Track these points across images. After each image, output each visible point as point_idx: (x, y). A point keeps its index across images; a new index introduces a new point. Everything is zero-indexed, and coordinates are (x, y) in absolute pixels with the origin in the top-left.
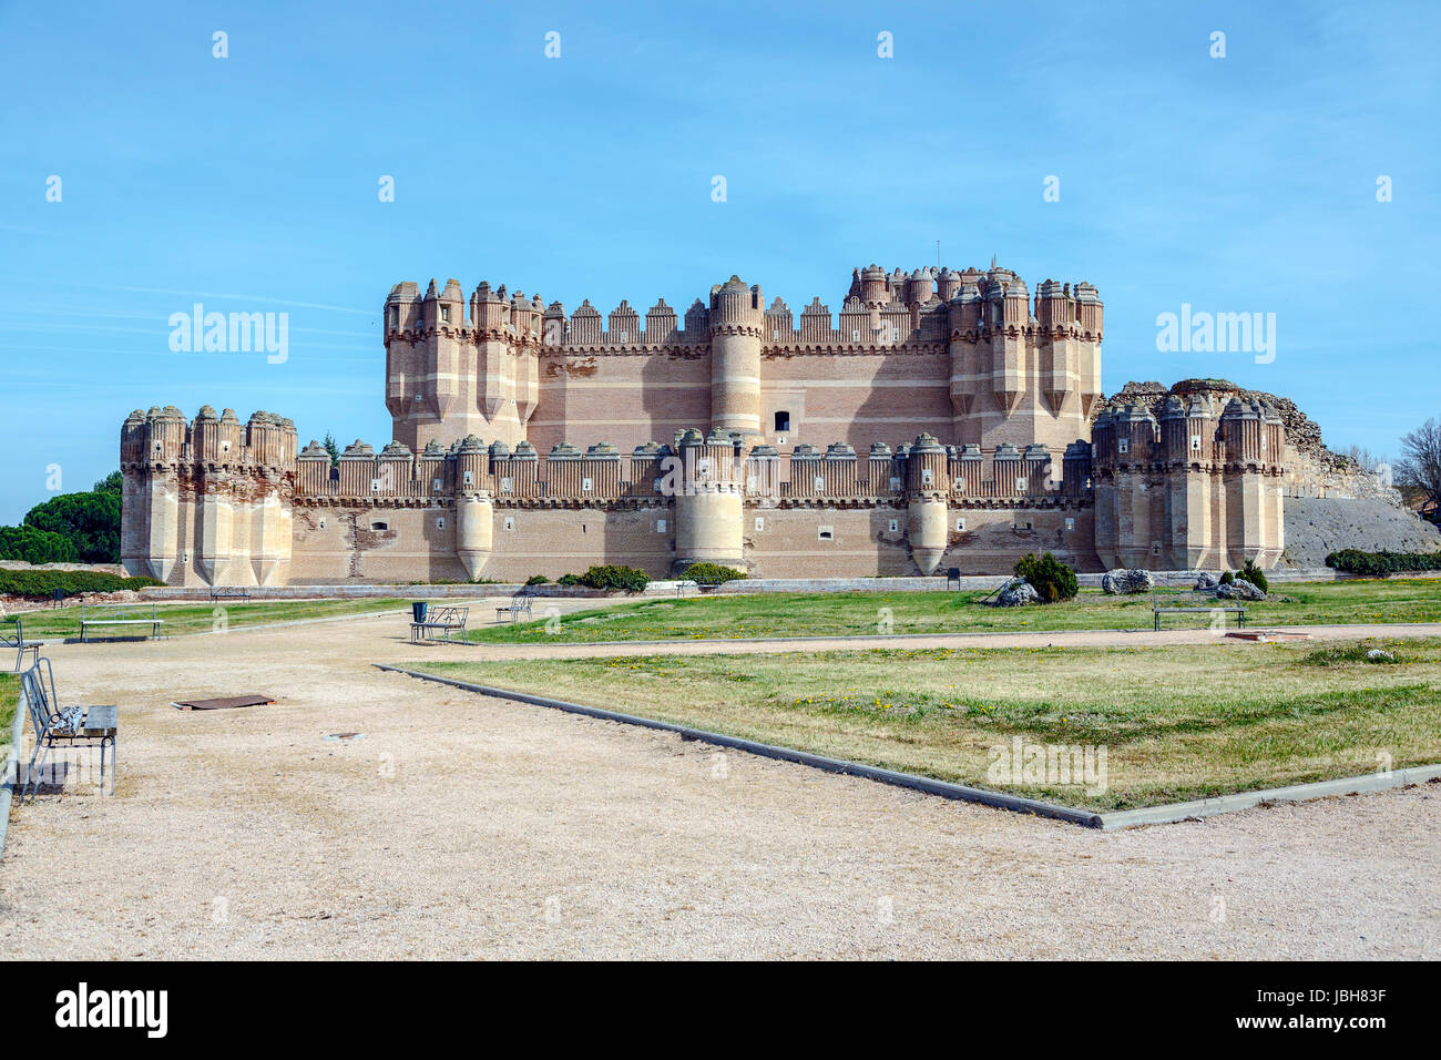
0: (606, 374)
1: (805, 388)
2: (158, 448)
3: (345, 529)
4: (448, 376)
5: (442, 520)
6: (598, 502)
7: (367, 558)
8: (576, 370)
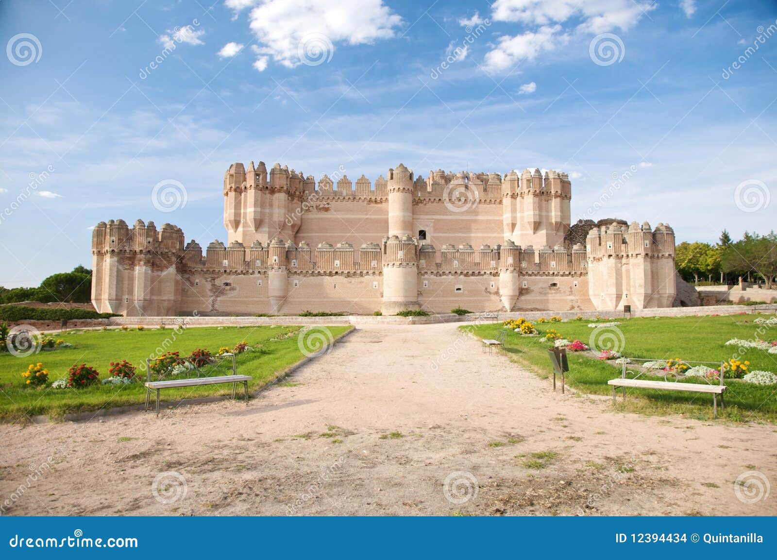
0: (335, 211)
1: (433, 219)
2: (113, 242)
3: (209, 286)
4: (259, 209)
5: (260, 281)
6: (343, 272)
7: (220, 301)
8: (320, 209)
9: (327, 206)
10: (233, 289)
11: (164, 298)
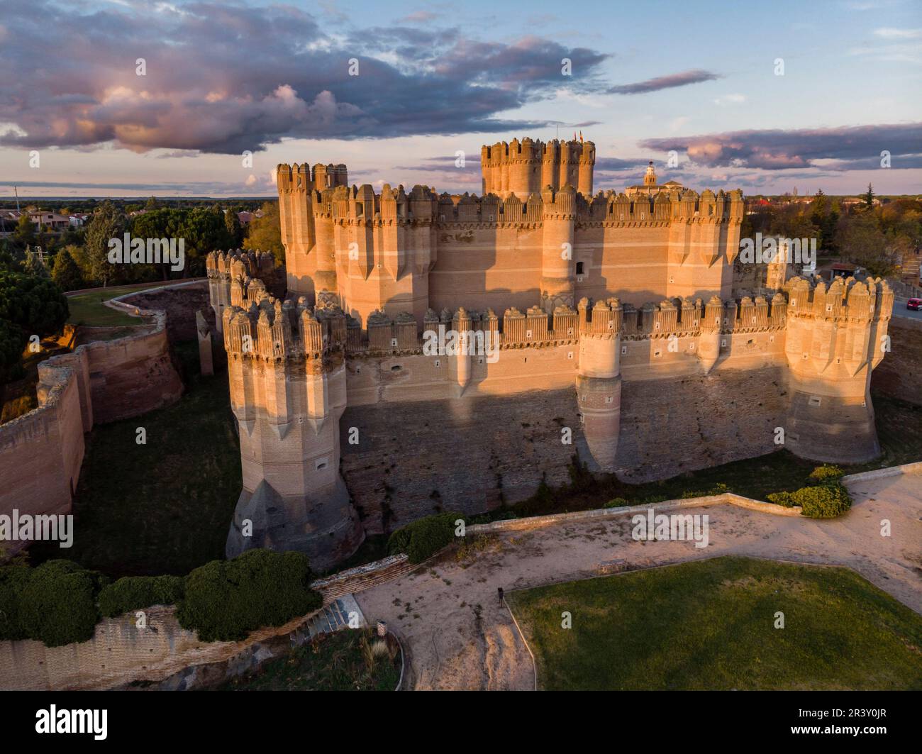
0: (480, 241)
1: (592, 248)
2: (278, 347)
3: (373, 372)
4: (403, 253)
5: (439, 361)
6: (535, 344)
7: (389, 389)
8: (461, 239)
9: (469, 235)
10: (404, 373)
11: (338, 405)
